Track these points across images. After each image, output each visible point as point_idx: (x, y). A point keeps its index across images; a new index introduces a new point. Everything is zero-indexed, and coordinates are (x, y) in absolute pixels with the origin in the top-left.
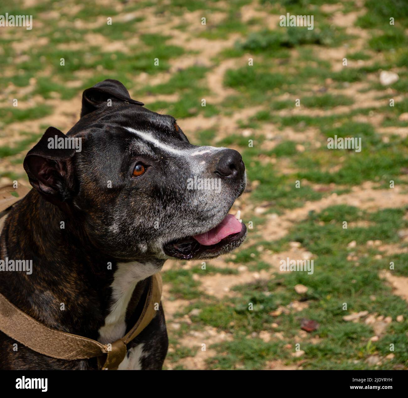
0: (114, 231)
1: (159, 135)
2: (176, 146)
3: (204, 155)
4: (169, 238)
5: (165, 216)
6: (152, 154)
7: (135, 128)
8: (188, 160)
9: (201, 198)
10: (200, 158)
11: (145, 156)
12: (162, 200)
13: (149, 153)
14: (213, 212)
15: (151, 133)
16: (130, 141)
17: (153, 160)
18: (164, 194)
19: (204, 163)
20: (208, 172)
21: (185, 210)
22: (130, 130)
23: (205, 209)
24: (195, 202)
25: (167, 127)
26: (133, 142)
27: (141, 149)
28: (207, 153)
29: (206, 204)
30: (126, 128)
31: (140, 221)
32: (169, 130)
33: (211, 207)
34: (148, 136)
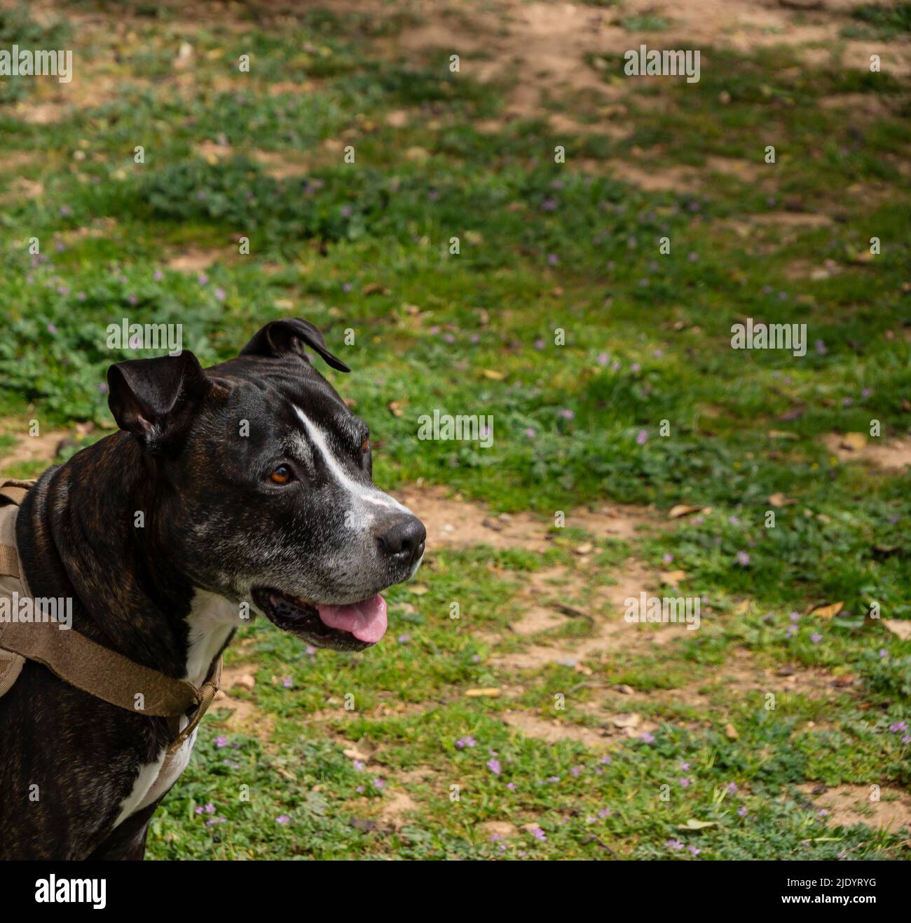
0: (199, 534)
1: (335, 442)
2: (350, 471)
3: (378, 506)
4: (267, 583)
5: (279, 555)
6: (310, 465)
7: (308, 415)
8: (353, 501)
9: (341, 563)
10: (371, 507)
11: (300, 464)
12: (287, 534)
13: (307, 461)
14: (348, 590)
15: (326, 434)
16: (291, 431)
17: (307, 474)
18: (296, 527)
19: (371, 517)
20: (370, 533)
21: (311, 565)
22: (301, 414)
23: (339, 581)
24: (331, 563)
25: (351, 437)
26: (293, 434)
27: (300, 450)
28: (383, 507)
29: (344, 574)
30: (295, 408)
31: (241, 542)
32: (351, 443)
33: (349, 582)
34: (318, 436)
